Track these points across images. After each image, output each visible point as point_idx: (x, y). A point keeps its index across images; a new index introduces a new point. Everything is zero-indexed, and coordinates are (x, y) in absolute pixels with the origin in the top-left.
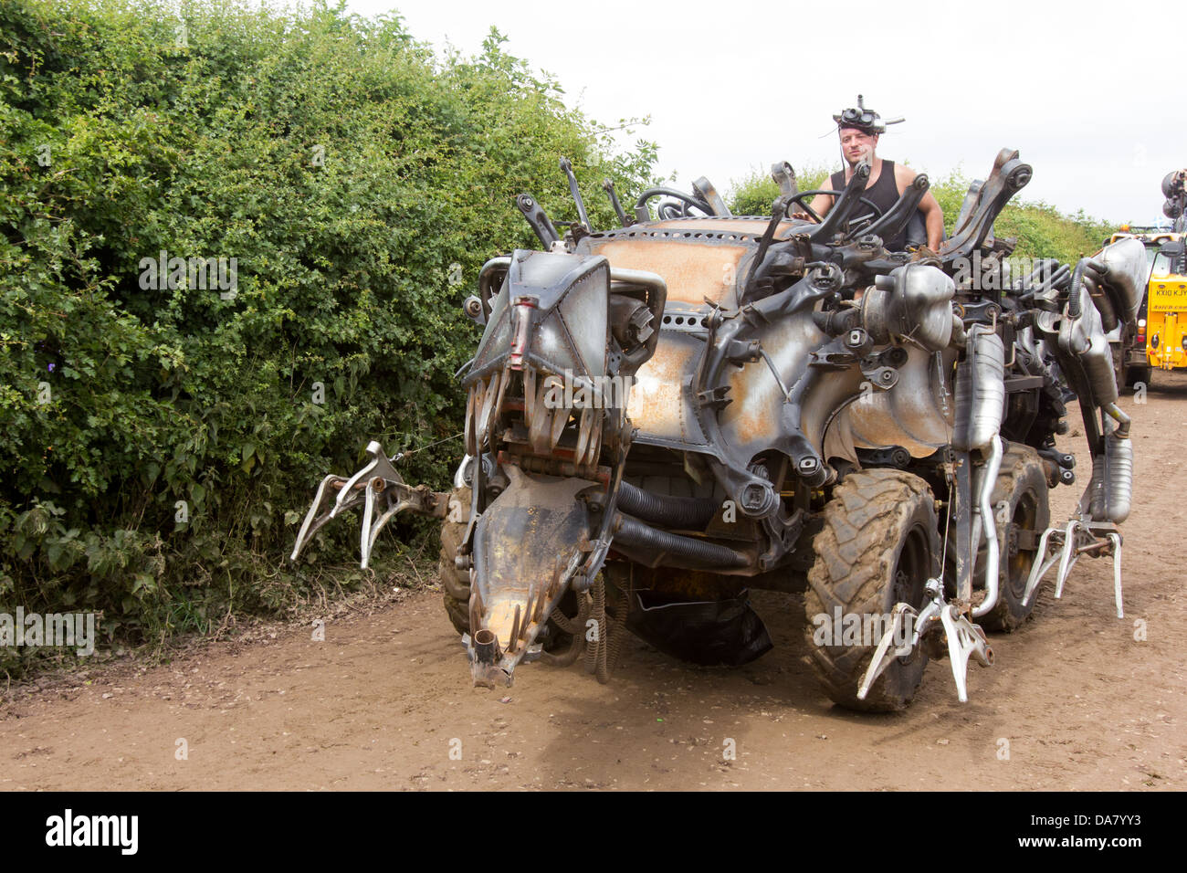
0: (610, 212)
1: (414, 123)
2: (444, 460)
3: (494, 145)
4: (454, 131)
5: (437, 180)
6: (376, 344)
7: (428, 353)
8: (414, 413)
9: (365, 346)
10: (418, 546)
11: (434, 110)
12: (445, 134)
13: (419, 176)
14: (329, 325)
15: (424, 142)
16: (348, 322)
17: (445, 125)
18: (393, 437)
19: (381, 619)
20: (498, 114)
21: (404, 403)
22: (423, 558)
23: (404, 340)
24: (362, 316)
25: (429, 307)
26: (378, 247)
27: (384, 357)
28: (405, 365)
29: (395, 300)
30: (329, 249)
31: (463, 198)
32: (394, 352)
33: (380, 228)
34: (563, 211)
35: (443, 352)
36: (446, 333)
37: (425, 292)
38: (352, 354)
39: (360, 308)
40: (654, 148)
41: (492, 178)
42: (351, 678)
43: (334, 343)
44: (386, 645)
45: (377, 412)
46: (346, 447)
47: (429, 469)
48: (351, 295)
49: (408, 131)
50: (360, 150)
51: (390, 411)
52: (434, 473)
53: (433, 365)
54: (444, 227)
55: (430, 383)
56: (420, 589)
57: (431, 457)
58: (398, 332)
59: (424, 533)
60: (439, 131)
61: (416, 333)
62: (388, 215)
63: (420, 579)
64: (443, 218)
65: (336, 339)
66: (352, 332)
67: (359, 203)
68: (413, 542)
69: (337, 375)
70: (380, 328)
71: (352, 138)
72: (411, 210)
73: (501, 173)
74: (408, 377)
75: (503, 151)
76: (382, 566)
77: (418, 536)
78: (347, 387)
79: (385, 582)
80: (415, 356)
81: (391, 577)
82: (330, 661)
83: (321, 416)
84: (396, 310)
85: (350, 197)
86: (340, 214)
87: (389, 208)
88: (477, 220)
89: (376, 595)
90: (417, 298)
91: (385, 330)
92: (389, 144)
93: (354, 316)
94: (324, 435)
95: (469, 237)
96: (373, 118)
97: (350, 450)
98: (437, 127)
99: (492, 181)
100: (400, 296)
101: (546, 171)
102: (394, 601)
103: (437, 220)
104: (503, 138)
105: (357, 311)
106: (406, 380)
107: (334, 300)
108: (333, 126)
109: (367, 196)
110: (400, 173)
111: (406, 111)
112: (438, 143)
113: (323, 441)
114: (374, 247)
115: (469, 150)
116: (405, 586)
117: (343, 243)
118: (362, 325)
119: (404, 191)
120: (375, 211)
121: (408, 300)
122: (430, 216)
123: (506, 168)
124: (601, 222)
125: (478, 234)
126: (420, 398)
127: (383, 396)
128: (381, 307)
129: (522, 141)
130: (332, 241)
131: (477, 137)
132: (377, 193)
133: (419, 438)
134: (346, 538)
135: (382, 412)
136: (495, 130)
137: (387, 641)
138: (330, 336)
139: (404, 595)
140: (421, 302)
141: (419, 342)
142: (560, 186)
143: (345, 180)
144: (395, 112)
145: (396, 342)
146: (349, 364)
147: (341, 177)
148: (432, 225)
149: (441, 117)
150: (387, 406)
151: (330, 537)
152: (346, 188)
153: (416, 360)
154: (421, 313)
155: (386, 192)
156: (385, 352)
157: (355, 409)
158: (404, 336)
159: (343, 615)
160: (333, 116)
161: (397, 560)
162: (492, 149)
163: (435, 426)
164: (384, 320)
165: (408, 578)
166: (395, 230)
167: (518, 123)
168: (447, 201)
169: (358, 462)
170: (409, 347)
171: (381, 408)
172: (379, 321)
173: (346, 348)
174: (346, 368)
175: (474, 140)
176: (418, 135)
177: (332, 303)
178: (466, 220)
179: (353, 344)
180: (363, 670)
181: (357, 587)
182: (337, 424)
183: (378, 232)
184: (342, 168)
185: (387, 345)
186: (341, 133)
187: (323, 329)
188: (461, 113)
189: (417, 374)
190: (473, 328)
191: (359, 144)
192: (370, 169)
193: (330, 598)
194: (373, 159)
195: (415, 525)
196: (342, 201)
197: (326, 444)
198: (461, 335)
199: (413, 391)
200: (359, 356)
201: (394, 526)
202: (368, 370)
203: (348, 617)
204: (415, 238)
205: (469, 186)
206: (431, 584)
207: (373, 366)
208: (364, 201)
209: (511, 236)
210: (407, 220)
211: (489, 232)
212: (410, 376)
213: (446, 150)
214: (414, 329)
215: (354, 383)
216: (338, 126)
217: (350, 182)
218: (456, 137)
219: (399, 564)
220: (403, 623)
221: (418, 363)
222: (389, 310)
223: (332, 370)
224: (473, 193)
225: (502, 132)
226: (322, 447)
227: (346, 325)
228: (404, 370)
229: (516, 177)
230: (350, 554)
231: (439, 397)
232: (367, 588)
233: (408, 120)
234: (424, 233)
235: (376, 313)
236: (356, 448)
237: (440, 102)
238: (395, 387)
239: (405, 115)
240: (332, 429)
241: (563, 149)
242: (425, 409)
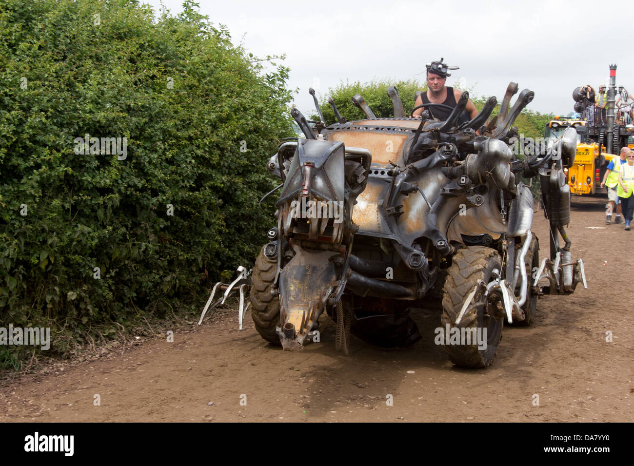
0: (262, 108)
1: (143, 53)
2: (165, 258)
3: (192, 67)
4: (167, 58)
5: (158, 88)
6: (122, 188)
7: (155, 193)
8: (146, 230)
9: (116, 190)
10: (150, 311)
11: (154, 45)
12: (162, 60)
13: (147, 86)
14: (93, 177)
15: (150, 65)
16: (105, 175)
17: (162, 55)
18: (134, 245)
19: (129, 356)
20: (193, 48)
21: (140, 224)
22: (153, 317)
23: (140, 185)
24: (114, 171)
25: (155, 165)
26: (123, 129)
27: (127, 196)
28: (141, 201)
29: (134, 161)
30: (93, 130)
31: (174, 99)
32: (134, 193)
33: (124, 118)
34: (234, 107)
35: (164, 193)
36: (165, 181)
37: (152, 156)
38: (108, 195)
39: (112, 166)
40: (288, 70)
41: (191, 87)
42: (113, 394)
43: (97, 188)
44: (134, 372)
45: (124, 230)
46: (105, 252)
47: (156, 263)
48: (107, 158)
49: (139, 58)
50: (111, 70)
51: (132, 229)
52: (159, 266)
53: (158, 201)
54: (163, 117)
55: (155, 211)
56: (152, 337)
57: (157, 257)
58: (136, 180)
59: (153, 302)
60: (158, 59)
61: (148, 181)
62: (129, 109)
63: (152, 331)
64: (162, 111)
65: (98, 185)
66: (108, 181)
67: (110, 102)
68: (147, 308)
69: (99, 207)
70: (125, 178)
71: (105, 62)
72: (143, 106)
73: (197, 84)
74: (142, 208)
75: (198, 71)
76: (129, 323)
77: (150, 304)
78: (105, 214)
79: (130, 333)
80: (147, 195)
81: (134, 330)
82: (99, 384)
83: (89, 233)
84: (135, 168)
85: (105, 98)
86: (99, 109)
87: (130, 105)
88: (183, 113)
89: (125, 342)
90: (147, 160)
91: (128, 180)
92: (128, 66)
93: (109, 171)
94: (91, 244)
95: (178, 122)
96: (118, 50)
97: (107, 253)
98: (157, 56)
99: (191, 89)
100: (137, 159)
101: (223, 83)
102: (137, 345)
103: (158, 113)
104: (197, 63)
105: (111, 168)
106: (141, 210)
107: (97, 162)
108: (94, 54)
109: (115, 97)
110: (136, 84)
111: (137, 46)
112: (158, 66)
113: (91, 248)
114: (120, 129)
115: (177, 70)
116: (143, 335)
117: (101, 127)
118: (114, 177)
119: (139, 95)
120: (121, 107)
121: (142, 161)
122: (154, 110)
123: (199, 81)
124: (256, 113)
125: (184, 121)
126: (149, 221)
127: (127, 219)
128: (126, 165)
129: (209, 64)
130: (95, 125)
131: (181, 62)
132: (122, 96)
133: (150, 245)
134: (105, 307)
135: (127, 230)
136: (192, 58)
137: (134, 370)
138: (94, 184)
139: (143, 341)
140: (150, 162)
141: (149, 187)
142: (232, 92)
143: (102, 88)
144: (131, 47)
145: (135, 186)
146: (106, 201)
147: (99, 86)
148: (155, 116)
149: (159, 50)
150: (130, 226)
151: (95, 307)
152: (103, 93)
153: (147, 197)
154: (150, 169)
155: (128, 95)
156: (128, 193)
157: (110, 228)
158: (140, 183)
159: (105, 355)
160: (94, 49)
161: (137, 319)
162: (190, 70)
163: (159, 237)
164: (127, 173)
165: (145, 330)
166: (134, 119)
167: (206, 54)
168: (165, 101)
169: (112, 260)
170: (143, 190)
171: (126, 227)
172: (125, 174)
173: (105, 191)
174: (104, 203)
175: (179, 64)
176: (146, 61)
177: (96, 163)
178: (176, 112)
179: (108, 188)
180: (120, 388)
181: (114, 337)
182: (99, 238)
183: (123, 120)
184: (100, 81)
185: (129, 189)
186: (98, 59)
187: (90, 179)
188: (171, 48)
189: (148, 206)
190: (181, 178)
191: (110, 66)
192: (117, 81)
193: (96, 345)
194: (119, 75)
195: (148, 298)
196: (100, 101)
197: (93, 250)
198: (174, 182)
199: (145, 216)
200: (113, 196)
201: (135, 299)
202: (118, 204)
203: (109, 356)
204: (146, 123)
205: (178, 92)
206: (159, 333)
207: (121, 202)
208: (114, 101)
209: (203, 122)
210: (140, 112)
211: (190, 120)
212: (143, 208)
213: (163, 70)
214: (145, 179)
215: (109, 212)
216: (96, 55)
217: (105, 89)
218: (168, 62)
219: (138, 322)
220: (143, 359)
221: (148, 199)
222: (130, 167)
223: (95, 204)
224: (180, 96)
225: (196, 59)
226: (90, 251)
227: (104, 177)
228: (140, 204)
229: (206, 86)
230: (108, 317)
231: (161, 220)
232: (119, 337)
233: (139, 52)
234: (151, 120)
235: (123, 170)
236: (111, 252)
237: (159, 41)
238: (134, 215)
239: (137, 49)
240: (96, 241)
241: (233, 70)
242: (153, 227)
